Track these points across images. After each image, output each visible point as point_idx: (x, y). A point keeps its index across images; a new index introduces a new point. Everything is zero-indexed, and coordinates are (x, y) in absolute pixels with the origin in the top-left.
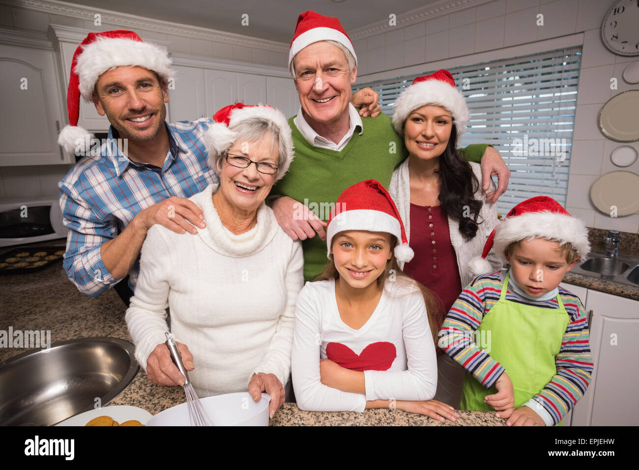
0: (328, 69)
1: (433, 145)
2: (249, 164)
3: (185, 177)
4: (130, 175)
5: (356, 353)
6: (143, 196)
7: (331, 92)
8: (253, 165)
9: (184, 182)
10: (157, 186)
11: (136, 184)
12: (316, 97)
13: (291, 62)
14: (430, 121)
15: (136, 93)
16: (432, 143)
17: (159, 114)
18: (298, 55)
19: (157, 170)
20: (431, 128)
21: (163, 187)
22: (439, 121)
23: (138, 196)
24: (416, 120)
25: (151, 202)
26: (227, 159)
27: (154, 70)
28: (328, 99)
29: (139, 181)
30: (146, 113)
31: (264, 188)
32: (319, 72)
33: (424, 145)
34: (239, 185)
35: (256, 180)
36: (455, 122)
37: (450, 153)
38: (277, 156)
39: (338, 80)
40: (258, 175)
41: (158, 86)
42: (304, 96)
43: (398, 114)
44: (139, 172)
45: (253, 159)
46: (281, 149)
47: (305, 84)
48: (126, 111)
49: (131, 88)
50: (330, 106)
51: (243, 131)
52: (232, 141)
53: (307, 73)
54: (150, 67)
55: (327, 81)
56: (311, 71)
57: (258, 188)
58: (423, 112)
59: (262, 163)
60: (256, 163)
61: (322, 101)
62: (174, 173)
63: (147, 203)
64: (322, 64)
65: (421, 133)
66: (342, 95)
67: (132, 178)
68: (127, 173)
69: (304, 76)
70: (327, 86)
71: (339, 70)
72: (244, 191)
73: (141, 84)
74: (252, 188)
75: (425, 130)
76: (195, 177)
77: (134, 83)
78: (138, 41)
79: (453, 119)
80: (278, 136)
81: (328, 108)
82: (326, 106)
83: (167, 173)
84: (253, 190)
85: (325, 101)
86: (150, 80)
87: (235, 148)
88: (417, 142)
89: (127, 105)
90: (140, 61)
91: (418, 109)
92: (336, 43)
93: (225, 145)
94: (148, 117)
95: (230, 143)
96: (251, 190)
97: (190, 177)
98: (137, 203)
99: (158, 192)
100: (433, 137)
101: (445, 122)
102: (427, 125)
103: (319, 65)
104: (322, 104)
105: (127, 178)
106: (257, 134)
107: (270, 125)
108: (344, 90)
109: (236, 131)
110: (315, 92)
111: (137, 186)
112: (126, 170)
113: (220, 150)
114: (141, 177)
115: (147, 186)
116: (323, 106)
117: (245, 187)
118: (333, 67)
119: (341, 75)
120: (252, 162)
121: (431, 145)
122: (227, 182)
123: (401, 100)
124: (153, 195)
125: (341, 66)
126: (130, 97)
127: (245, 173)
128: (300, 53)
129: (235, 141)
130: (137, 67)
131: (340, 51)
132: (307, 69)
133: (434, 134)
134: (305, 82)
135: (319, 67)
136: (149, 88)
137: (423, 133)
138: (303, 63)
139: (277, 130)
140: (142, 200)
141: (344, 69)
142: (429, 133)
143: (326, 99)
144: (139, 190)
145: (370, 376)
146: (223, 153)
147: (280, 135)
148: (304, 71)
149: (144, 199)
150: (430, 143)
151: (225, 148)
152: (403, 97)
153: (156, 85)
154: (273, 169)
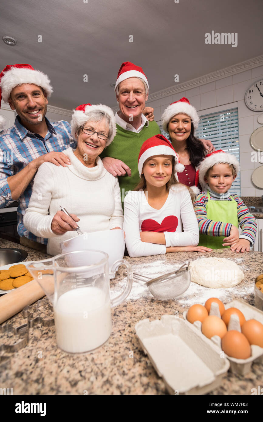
0: (136, 91)
1: (183, 133)
2: (94, 133)
3: (56, 145)
4: (27, 140)
5: (159, 223)
6: (34, 152)
7: (136, 103)
8: (96, 134)
9: (55, 148)
10: (41, 148)
11: (30, 145)
12: (129, 105)
13: (117, 86)
14: (180, 122)
15: (32, 98)
16: (183, 132)
17: (43, 110)
18: (122, 83)
19: (42, 139)
20: (181, 125)
21: (44, 148)
22: (185, 121)
23: (31, 152)
24: (174, 122)
25: (38, 155)
26: (83, 130)
27: (41, 86)
28: (134, 107)
29: (31, 144)
30: (37, 109)
31: (101, 147)
32: (132, 92)
33: (179, 134)
34: (88, 144)
35: (97, 142)
36: (193, 122)
37: (191, 137)
38: (108, 131)
39: (140, 97)
40: (98, 139)
41: (43, 95)
42: (122, 104)
43: (165, 121)
44: (32, 139)
45: (96, 131)
46: (110, 127)
47: (124, 98)
48: (26, 108)
49: (29, 96)
50: (135, 110)
51: (92, 116)
52: (86, 121)
53: (125, 92)
54: (38, 84)
55: (135, 97)
56: (127, 91)
57: (98, 147)
58: (177, 117)
59: (100, 133)
60: (98, 133)
61: (131, 107)
62: (51, 142)
63: (36, 156)
64: (134, 89)
65: (176, 128)
66: (141, 106)
67: (28, 142)
68: (25, 139)
69: (124, 94)
70: (135, 100)
71: (141, 93)
72: (91, 147)
73: (35, 94)
74: (95, 146)
75: (179, 126)
76: (61, 146)
77: (30, 93)
78: (32, 70)
79: (191, 120)
80: (109, 121)
81: (134, 111)
82: (133, 110)
83: (47, 141)
84: (95, 147)
85: (133, 107)
86: (39, 91)
87: (87, 125)
88: (175, 133)
89: (26, 105)
90: (33, 81)
91: (175, 116)
92: (141, 79)
93: (83, 122)
94: (38, 111)
95: (85, 121)
96: (94, 147)
97: (59, 145)
98: (30, 155)
99: (42, 151)
100: (183, 129)
101: (187, 122)
102: (179, 124)
103: (132, 89)
104: (131, 109)
105: (25, 142)
106: (99, 118)
107: (106, 114)
108: (142, 103)
109: (88, 116)
110: (129, 102)
111: (31, 147)
112: (25, 138)
113: (79, 125)
114: (33, 141)
115: (36, 147)
116: (132, 110)
117: (91, 145)
118: (139, 91)
119: (142, 95)
120: (95, 132)
121: (182, 133)
122: (82, 142)
123: (165, 113)
124: (39, 152)
125: (142, 91)
126: (29, 100)
127: (92, 137)
128: (123, 82)
129: (88, 121)
130: (33, 84)
131: (143, 83)
132: (126, 90)
133: (183, 128)
134: (124, 97)
135: (132, 90)
136: (38, 96)
137: (178, 128)
138: (124, 87)
139: (108, 117)
140: (33, 154)
141: (144, 92)
142: (181, 127)
143: (133, 106)
144: (32, 148)
145: (167, 235)
146: (81, 127)
147: (110, 120)
148: (124, 91)
149: (34, 154)
150: (181, 132)
151: (82, 124)
152: (166, 112)
153: (42, 94)
154: (106, 137)
